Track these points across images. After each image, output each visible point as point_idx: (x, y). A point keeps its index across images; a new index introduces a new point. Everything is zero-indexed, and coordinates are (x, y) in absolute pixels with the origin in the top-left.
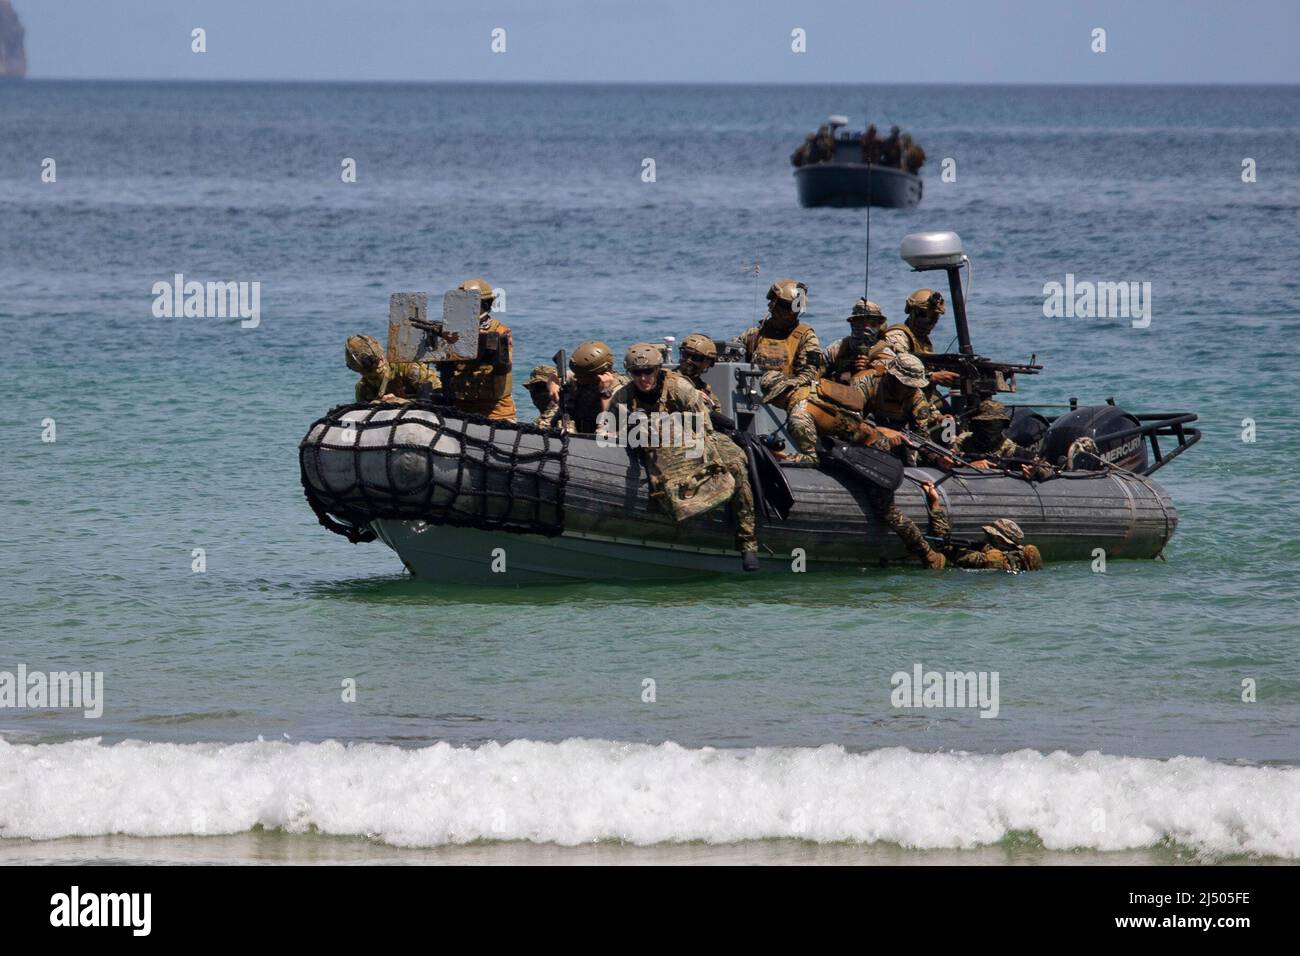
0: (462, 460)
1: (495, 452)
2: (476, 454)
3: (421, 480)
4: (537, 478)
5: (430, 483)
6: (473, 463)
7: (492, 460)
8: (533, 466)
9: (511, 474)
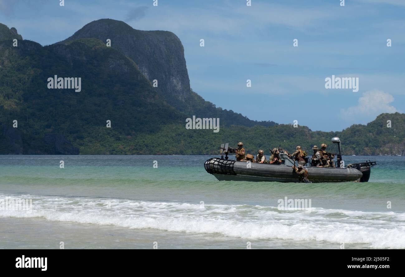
0: (218, 165)
1: (223, 164)
2: (220, 164)
3: (213, 167)
4: (229, 167)
5: (214, 168)
6: (220, 165)
7: (222, 165)
8: (229, 165)
9: (225, 166)
